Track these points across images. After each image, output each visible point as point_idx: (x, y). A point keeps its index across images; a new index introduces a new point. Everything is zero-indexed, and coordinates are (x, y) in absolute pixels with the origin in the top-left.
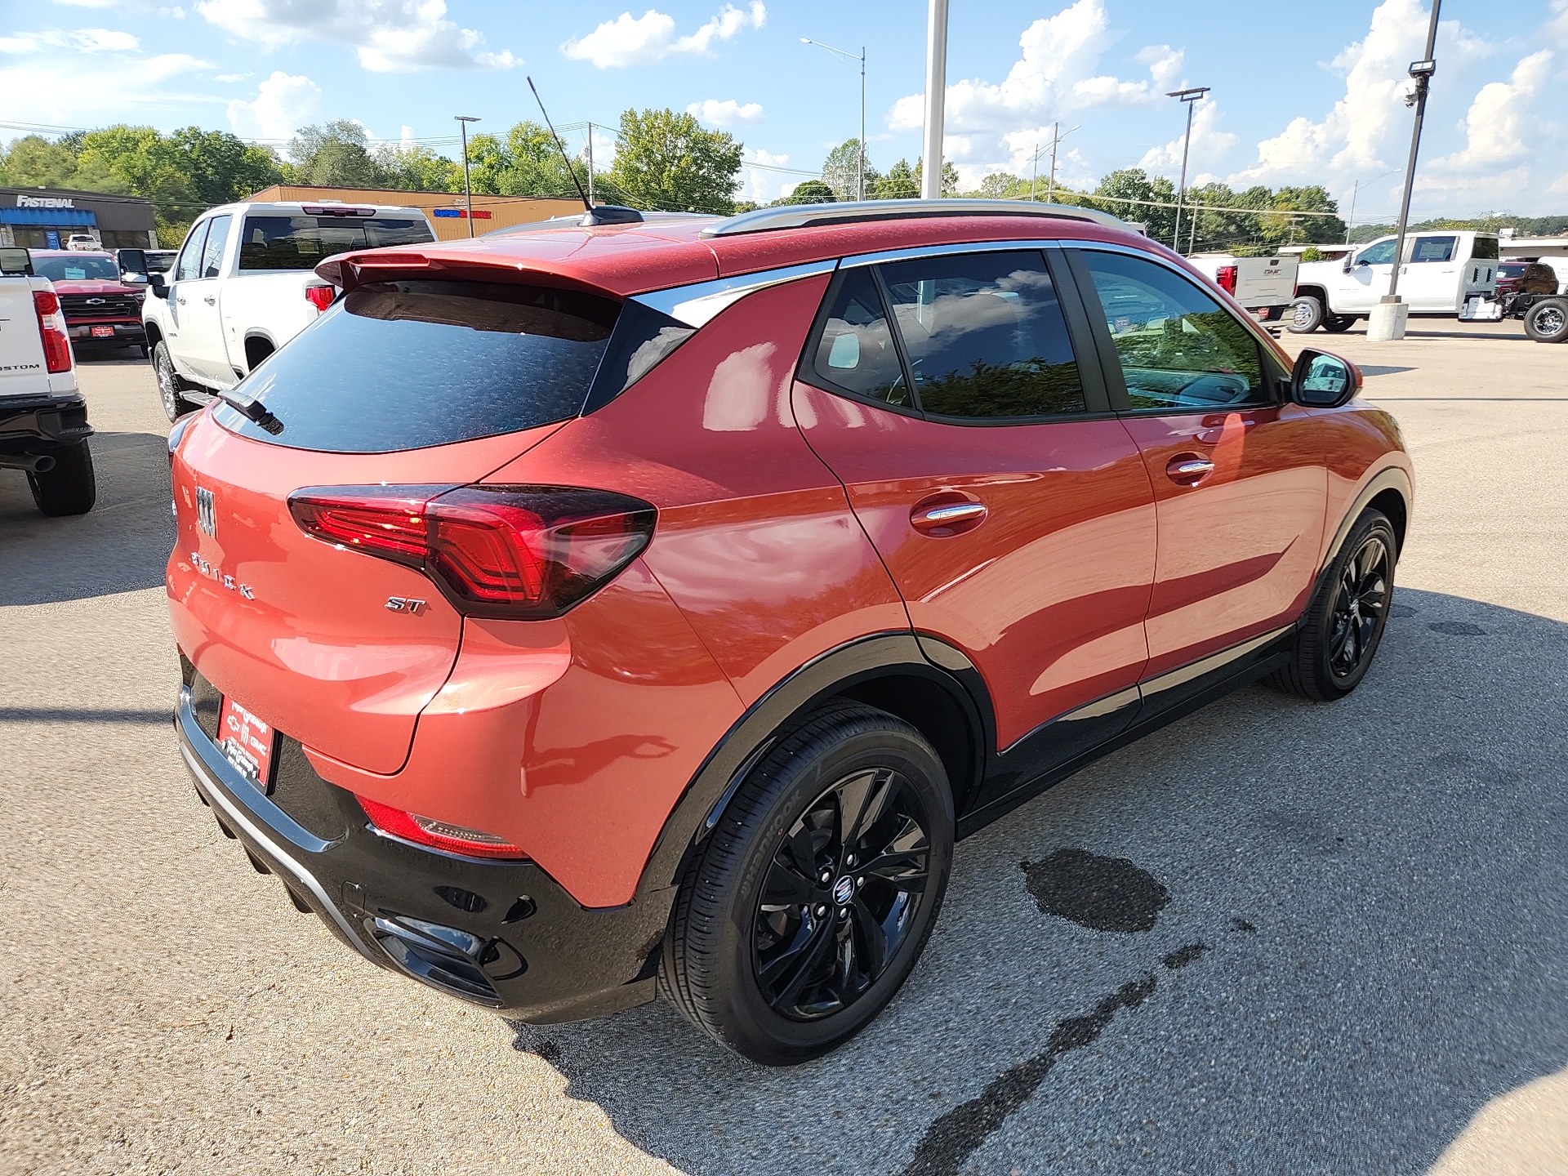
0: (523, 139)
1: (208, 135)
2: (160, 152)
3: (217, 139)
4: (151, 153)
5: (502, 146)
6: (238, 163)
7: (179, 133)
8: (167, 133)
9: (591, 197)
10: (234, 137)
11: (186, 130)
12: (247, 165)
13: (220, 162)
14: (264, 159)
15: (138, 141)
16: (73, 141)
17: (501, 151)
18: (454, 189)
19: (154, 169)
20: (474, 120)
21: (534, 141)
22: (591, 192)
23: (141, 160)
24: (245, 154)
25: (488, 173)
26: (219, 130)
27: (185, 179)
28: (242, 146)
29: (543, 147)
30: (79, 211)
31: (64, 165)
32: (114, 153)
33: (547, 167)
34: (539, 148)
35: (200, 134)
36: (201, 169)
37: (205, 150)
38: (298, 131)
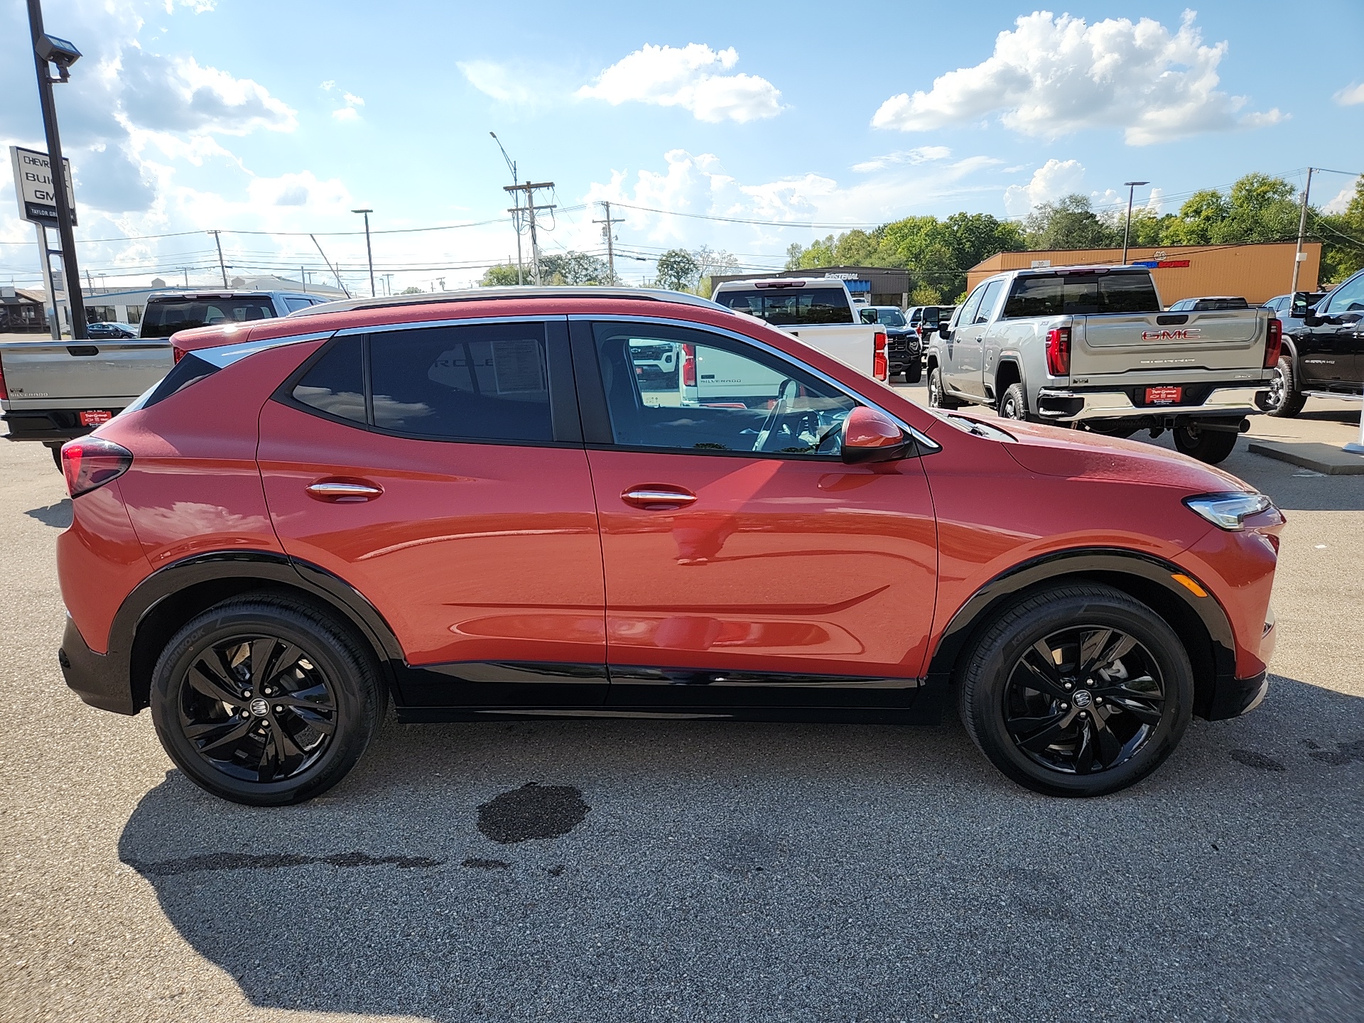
0: (1247, 190)
1: (973, 217)
2: (936, 233)
3: (978, 220)
4: (928, 235)
5: (1223, 199)
6: (990, 237)
7: (951, 218)
8: (942, 219)
9: (1299, 239)
10: (991, 217)
11: (957, 216)
12: (997, 237)
13: (977, 238)
14: (1011, 232)
15: (922, 227)
16: (880, 232)
17: (1222, 203)
18: (1167, 242)
19: (927, 247)
20: (1144, 183)
21: (1259, 191)
22: (1300, 234)
23: (920, 241)
24: (997, 229)
25: (1202, 225)
26: (981, 212)
27: (947, 252)
28: (995, 223)
29: (1270, 195)
30: (861, 282)
31: (869, 248)
32: (904, 237)
33: (1268, 214)
34: (1263, 197)
35: (966, 217)
36: (962, 244)
37: (969, 230)
38: (1035, 207)
